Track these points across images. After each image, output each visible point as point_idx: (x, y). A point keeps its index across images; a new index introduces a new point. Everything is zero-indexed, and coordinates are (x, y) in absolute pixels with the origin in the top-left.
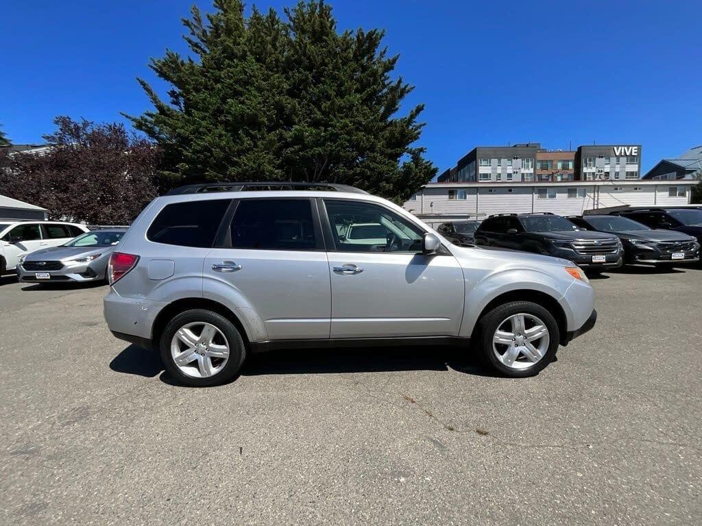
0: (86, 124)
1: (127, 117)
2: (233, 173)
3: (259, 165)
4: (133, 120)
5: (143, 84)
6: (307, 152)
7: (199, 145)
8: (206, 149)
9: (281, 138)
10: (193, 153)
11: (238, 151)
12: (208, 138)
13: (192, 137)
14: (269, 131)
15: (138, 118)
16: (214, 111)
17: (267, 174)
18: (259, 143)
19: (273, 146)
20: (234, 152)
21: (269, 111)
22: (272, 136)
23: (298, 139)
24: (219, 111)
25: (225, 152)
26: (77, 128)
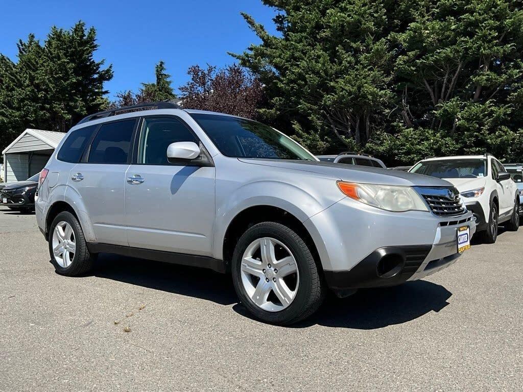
0: (210, 70)
1: (233, 55)
2: (329, 103)
3: (359, 88)
4: (237, 58)
5: (246, 17)
6: (427, 59)
7: (293, 73)
8: (301, 77)
9: (394, 44)
10: (287, 84)
11: (336, 73)
12: (303, 64)
13: (287, 65)
14: (377, 39)
15: (242, 54)
16: (313, 28)
17: (370, 97)
18: (362, 57)
19: (381, 57)
20: (331, 75)
21: (377, 12)
22: (381, 45)
23: (416, 42)
24: (319, 27)
25: (320, 77)
26: (204, 76)
